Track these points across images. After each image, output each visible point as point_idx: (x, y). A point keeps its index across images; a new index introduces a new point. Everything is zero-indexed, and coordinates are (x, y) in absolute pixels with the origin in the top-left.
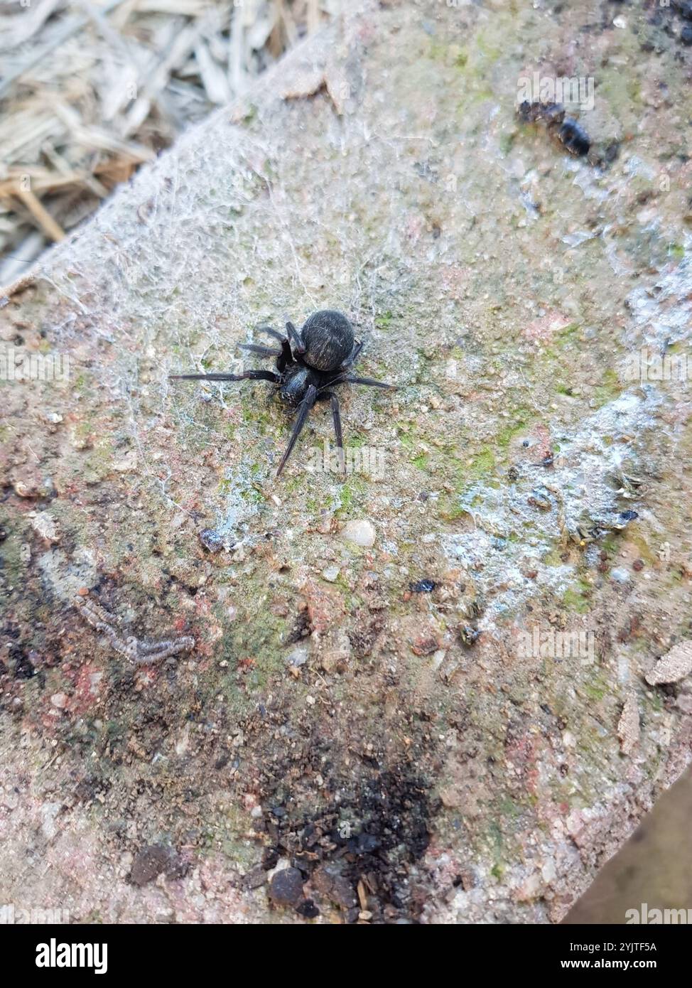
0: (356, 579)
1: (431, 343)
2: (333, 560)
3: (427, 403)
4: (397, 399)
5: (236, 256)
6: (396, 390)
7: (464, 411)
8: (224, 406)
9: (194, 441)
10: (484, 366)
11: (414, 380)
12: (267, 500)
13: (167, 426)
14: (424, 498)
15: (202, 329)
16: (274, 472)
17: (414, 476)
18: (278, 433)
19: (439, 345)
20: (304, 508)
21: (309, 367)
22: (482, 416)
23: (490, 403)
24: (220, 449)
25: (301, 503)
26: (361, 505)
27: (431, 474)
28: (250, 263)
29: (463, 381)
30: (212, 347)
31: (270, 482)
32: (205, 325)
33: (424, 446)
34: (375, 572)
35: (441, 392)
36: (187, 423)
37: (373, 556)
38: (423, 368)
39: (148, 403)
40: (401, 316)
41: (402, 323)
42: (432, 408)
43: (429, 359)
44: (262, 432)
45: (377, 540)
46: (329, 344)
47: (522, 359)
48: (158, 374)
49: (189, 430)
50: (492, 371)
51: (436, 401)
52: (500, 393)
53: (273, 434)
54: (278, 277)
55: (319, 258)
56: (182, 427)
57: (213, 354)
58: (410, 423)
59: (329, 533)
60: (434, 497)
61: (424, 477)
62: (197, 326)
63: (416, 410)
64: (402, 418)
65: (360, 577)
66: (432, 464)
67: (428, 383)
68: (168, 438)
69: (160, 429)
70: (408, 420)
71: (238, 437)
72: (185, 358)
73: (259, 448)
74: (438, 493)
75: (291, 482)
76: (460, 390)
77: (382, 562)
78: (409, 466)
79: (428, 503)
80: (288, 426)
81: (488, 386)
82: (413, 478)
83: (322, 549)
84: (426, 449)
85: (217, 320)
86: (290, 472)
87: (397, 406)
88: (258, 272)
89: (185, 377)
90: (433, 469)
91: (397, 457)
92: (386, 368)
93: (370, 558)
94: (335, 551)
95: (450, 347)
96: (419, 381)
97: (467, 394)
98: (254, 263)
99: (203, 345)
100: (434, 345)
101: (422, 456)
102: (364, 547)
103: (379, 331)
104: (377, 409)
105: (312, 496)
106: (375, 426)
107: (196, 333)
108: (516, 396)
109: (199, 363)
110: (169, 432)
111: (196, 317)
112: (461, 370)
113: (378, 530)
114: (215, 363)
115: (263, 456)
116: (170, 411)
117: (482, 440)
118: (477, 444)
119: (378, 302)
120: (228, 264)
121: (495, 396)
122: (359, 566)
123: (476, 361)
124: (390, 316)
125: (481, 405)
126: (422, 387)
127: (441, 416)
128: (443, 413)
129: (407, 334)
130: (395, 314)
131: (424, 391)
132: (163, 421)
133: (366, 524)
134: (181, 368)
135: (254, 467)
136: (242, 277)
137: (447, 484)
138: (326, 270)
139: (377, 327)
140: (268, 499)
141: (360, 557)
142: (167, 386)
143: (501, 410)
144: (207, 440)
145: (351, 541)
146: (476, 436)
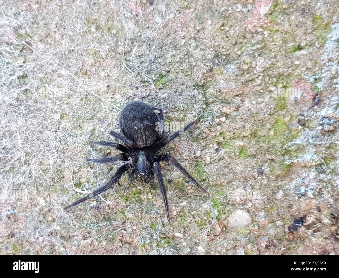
0: (256, 247)
1: (198, 76)
2: (236, 246)
3: (222, 114)
4: (203, 125)
5: (44, 106)
6: (198, 121)
7: (247, 103)
8: (108, 202)
9: (107, 236)
10: (239, 68)
11: (204, 106)
12: (173, 239)
13: (85, 238)
14: (261, 173)
15: (60, 166)
16: (166, 220)
17: (247, 165)
18: (150, 196)
19: (204, 74)
20: (198, 229)
21: (142, 149)
22: (259, 99)
23: (258, 88)
24: (125, 230)
25: (194, 229)
26: (228, 203)
27: (255, 156)
28: (55, 105)
29: (233, 87)
30: (74, 173)
31: (167, 228)
32: (59, 162)
33: (239, 143)
34: (264, 236)
35: (225, 102)
36: (96, 228)
37: (256, 227)
38: (204, 95)
39: (64, 233)
40: (168, 72)
41: (172, 76)
42: (227, 115)
43: (203, 86)
44: (141, 201)
45: (252, 217)
47: (258, 46)
48: (56, 212)
49: (99, 232)
50: (246, 67)
51: (226, 110)
52: (261, 78)
53: (148, 199)
54: (78, 100)
55: (93, 69)
56: (94, 232)
57: (77, 176)
58: (221, 134)
59: (222, 231)
60: (266, 169)
61: (252, 162)
62: (55, 166)
63: (219, 124)
64: (214, 134)
65: (257, 245)
66: (251, 150)
67: (214, 101)
68: (92, 244)
69: (82, 242)
70: (218, 133)
71: (130, 215)
72: (64, 190)
73: (146, 213)
74: (267, 164)
75: (179, 219)
76: (236, 93)
77: (264, 227)
78: (239, 161)
79: (265, 175)
80: (153, 187)
81: (250, 79)
82: (247, 166)
83: (225, 244)
84: (242, 144)
85: (64, 153)
86: (175, 213)
87: (207, 129)
88: (65, 106)
89: (75, 204)
90: (254, 153)
91: (229, 160)
92: (184, 111)
93: (255, 230)
94: (233, 240)
95: (211, 70)
96: (207, 104)
97: (241, 92)
98: (58, 103)
99: (68, 175)
100: (201, 75)
101: (242, 150)
102: (248, 226)
103: (162, 91)
104: (196, 139)
105: (197, 219)
106: (202, 151)
107: (58, 171)
108: (270, 73)
109: (74, 188)
110: (89, 240)
111: (51, 162)
112: (227, 80)
113: (248, 211)
114: (83, 180)
115: (152, 216)
116: (80, 228)
117: (270, 114)
118: (269, 119)
119: (149, 72)
120: (43, 114)
121: (258, 82)
122: (253, 239)
123: (232, 68)
124: (162, 76)
125: (254, 94)
126: (212, 106)
127: (236, 116)
128: (235, 114)
129: (180, 81)
130: (164, 73)
131: (215, 108)
132: (81, 237)
133: (239, 212)
134: (67, 199)
135: (152, 226)
136: (57, 117)
137: (268, 157)
138: (103, 74)
139: (160, 89)
140: (174, 237)
141: (249, 233)
142: (67, 215)
143: (268, 88)
144: (114, 230)
145: (237, 227)
146: (265, 115)
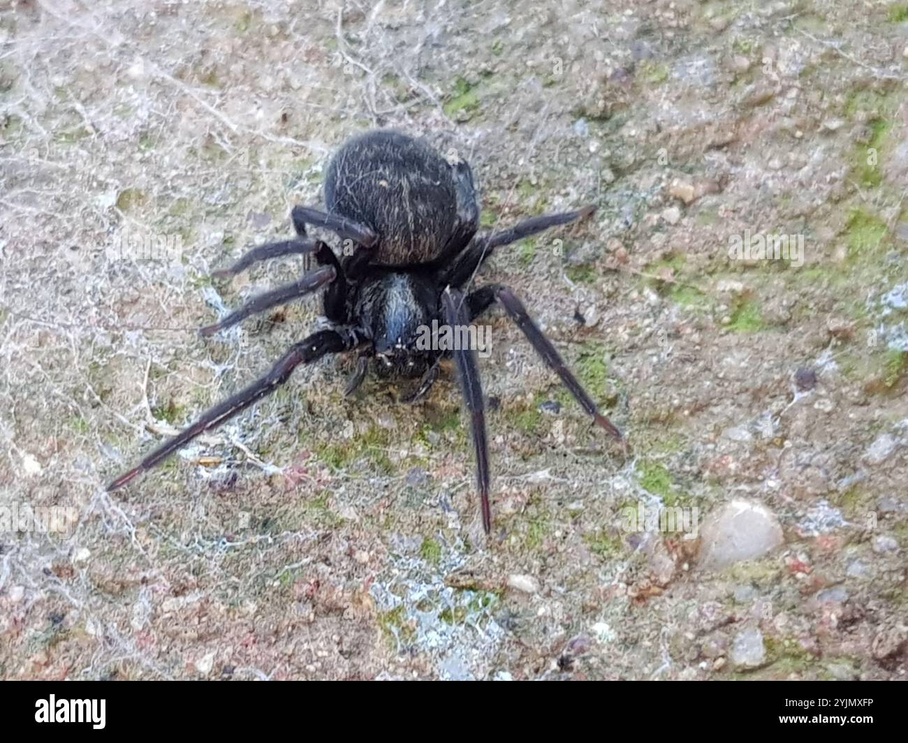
0: (806, 626)
1: (589, 89)
2: (731, 620)
3: (668, 199)
4: (608, 228)
5: (64, 166)
6: (591, 213)
7: (750, 169)
8: (270, 469)
9: (261, 579)
10: (722, 64)
11: (609, 175)
12: (502, 596)
13: (180, 591)
14: (808, 380)
15: (104, 351)
16: (476, 528)
17: (757, 351)
18: (420, 450)
19: (604, 80)
20: (593, 559)
21: (400, 270)
22: (793, 156)
23: (787, 123)
24: (326, 560)
25: (579, 558)
26: (698, 476)
27: (784, 325)
28: (104, 162)
29: (704, 115)
30: (155, 373)
31: (481, 555)
32: (102, 340)
33: (733, 284)
34: (830, 586)
35: (681, 164)
36: (220, 554)
37: (802, 558)
38: (607, 141)
39: (105, 570)
40: (488, 74)
41: (497, 85)
42: (684, 205)
43: (603, 118)
44: (389, 470)
45: (784, 523)
46: (411, 192)
48: (78, 499)
49: (234, 566)
50: (745, 63)
51: (682, 186)
52: (793, 93)
53: (414, 459)
54: (181, 153)
55: (236, 68)
56: (213, 569)
57: (163, 388)
58: (668, 257)
59: (678, 576)
60: (826, 362)
61: (778, 340)
62: (89, 352)
63: (658, 228)
64: (642, 261)
65: (809, 616)
66: (772, 305)
67: (638, 164)
68: (202, 612)
69: (170, 604)
70: (658, 255)
71: (349, 513)
72: (110, 431)
73: (407, 503)
74: (828, 352)
75: (523, 526)
76: (711, 137)
77: (829, 556)
78: (732, 339)
79: (825, 383)
80: (434, 418)
81: (760, 94)
82: (758, 355)
83: (693, 613)
84: (738, 286)
85: (122, 315)
86: (507, 507)
87: (616, 244)
88: (134, 169)
90: (783, 314)
91: (696, 337)
92: (538, 186)
93: (798, 567)
94: (718, 600)
95: (630, 71)
96: (619, 172)
97: (730, 135)
98: (112, 157)
99: (132, 381)
100: (595, 85)
101: (740, 301)
102: (768, 555)
103: (467, 128)
104: (582, 271)
105: (589, 527)
106: (603, 309)
107: (96, 366)
108: (824, 80)
109: (151, 419)
110: (193, 598)
111: (74, 335)
112: (686, 97)
113: (770, 502)
114: (180, 401)
115: (427, 514)
116: (163, 556)
117: (829, 199)
118: (827, 214)
119: (424, 73)
120: (59, 192)
121: (787, 103)
122: (790, 597)
123: (697, 67)
124: (468, 87)
125: (775, 137)
126: (633, 179)
127: (716, 206)
128: (711, 200)
129: (526, 98)
130: (472, 76)
131: (646, 183)
132: (164, 585)
133: (740, 506)
134: (120, 456)
135: (425, 549)
136: (108, 199)
137: (834, 323)
138: (267, 83)
139: (459, 122)
140: (505, 590)
141: (778, 579)
142: (116, 509)
143: (816, 124)
144: (288, 559)
145: (730, 563)
146: (813, 200)
